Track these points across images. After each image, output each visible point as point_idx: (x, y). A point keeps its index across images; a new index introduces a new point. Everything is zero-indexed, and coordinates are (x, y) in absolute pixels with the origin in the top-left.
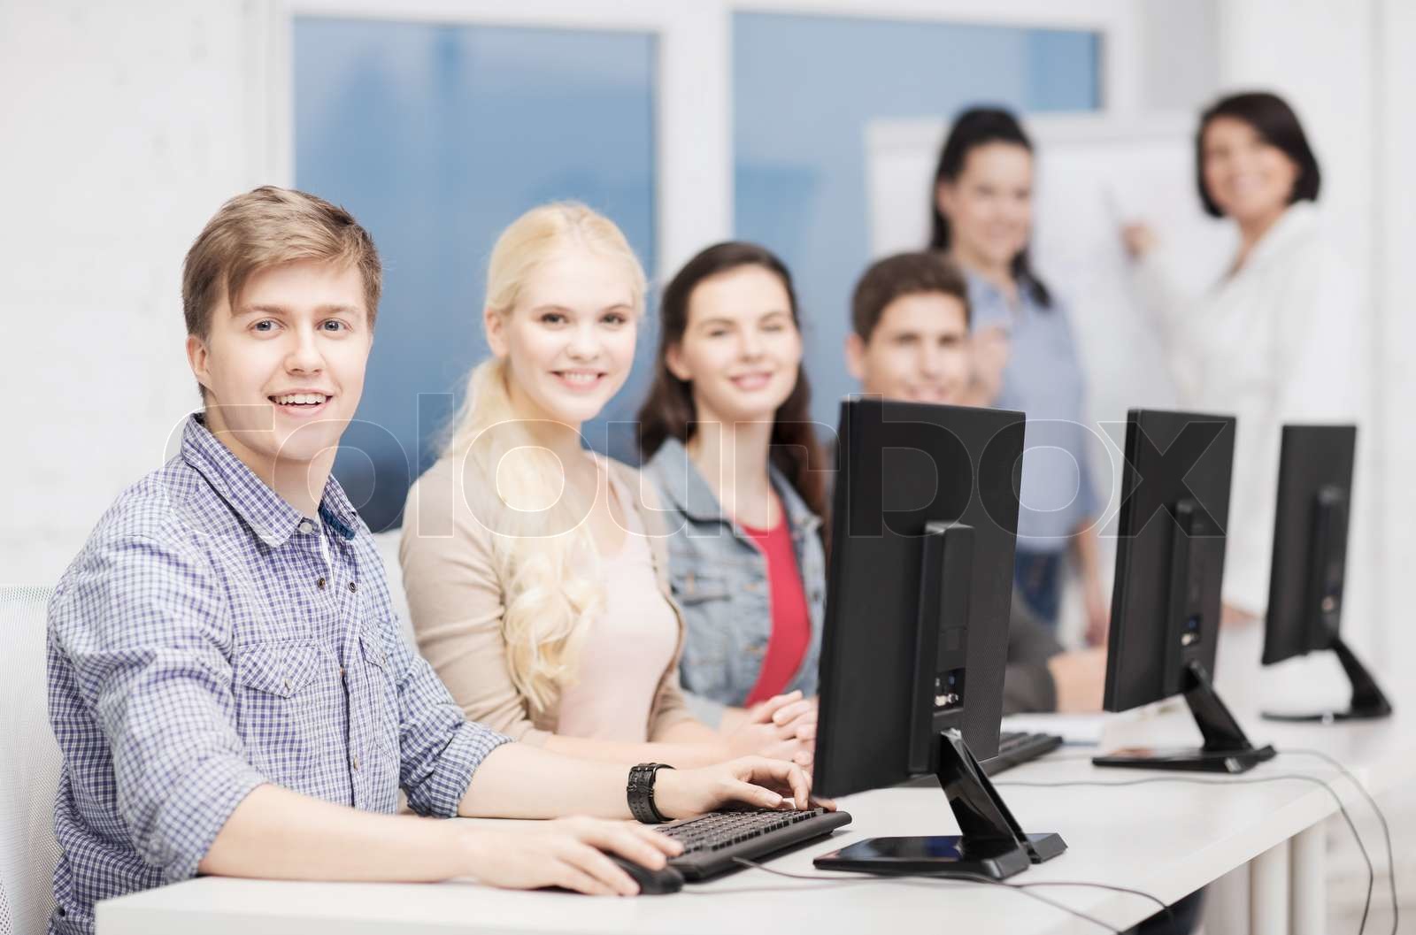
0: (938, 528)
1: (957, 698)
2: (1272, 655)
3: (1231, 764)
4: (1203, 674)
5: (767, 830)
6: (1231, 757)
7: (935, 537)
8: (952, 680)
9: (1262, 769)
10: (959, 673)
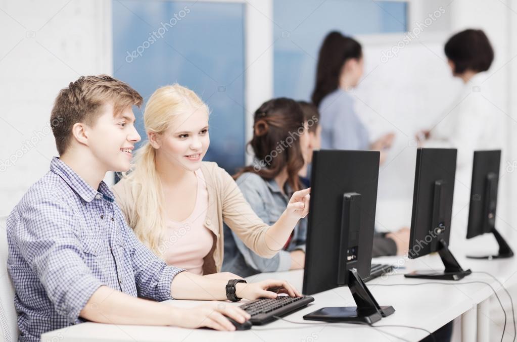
0: (348, 195)
1: (355, 257)
2: (470, 235)
3: (455, 277)
4: (445, 243)
5: (285, 305)
6: (455, 274)
7: (347, 198)
8: (353, 250)
9: (467, 278)
10: (356, 248)
